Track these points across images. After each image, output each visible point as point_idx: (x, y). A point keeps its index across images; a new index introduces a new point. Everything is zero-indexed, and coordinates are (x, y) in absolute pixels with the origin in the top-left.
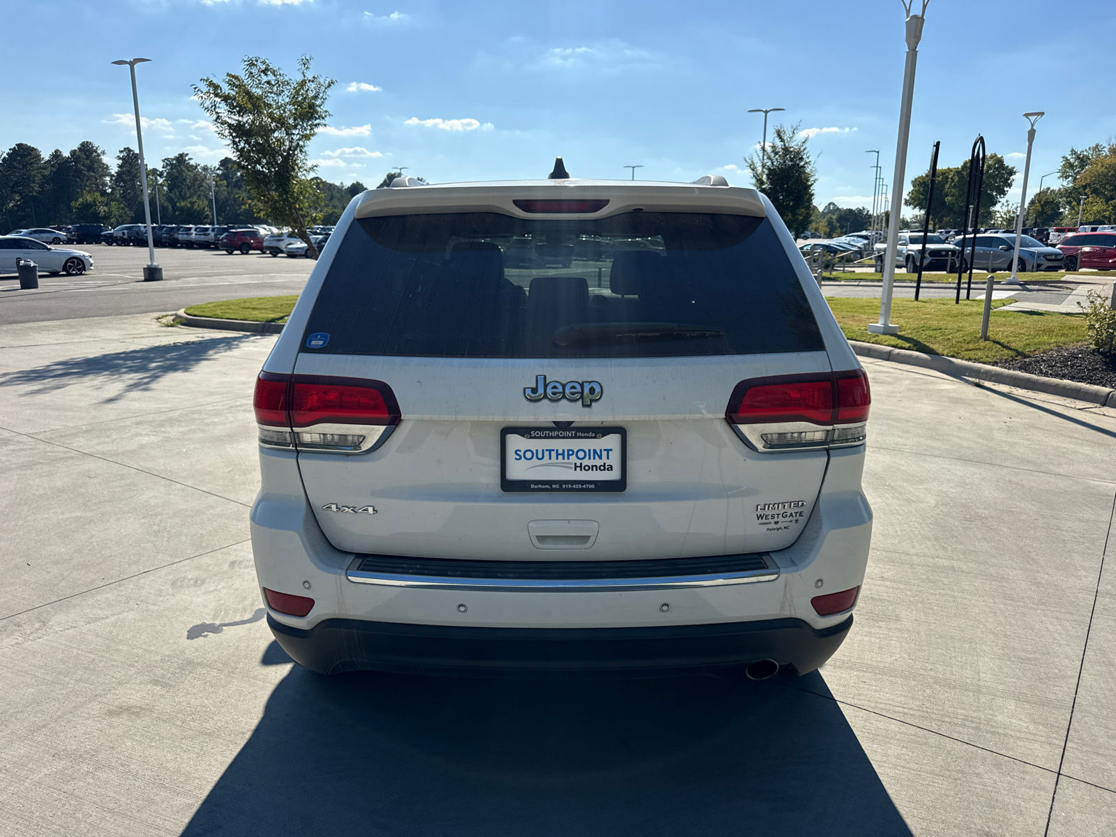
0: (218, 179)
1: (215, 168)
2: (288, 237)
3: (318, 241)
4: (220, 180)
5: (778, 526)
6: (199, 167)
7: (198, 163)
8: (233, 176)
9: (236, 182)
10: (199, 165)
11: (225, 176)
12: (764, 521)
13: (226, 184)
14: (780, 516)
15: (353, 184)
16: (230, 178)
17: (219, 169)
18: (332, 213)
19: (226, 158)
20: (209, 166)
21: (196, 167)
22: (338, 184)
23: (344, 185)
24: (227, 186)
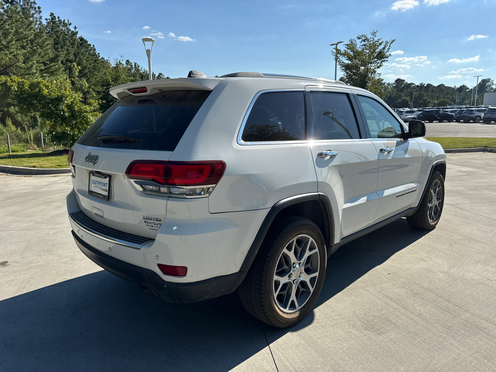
0: (393, 88)
1: (393, 83)
2: (405, 113)
3: (418, 114)
4: (394, 89)
5: (152, 228)
6: (386, 84)
7: (386, 82)
8: (400, 87)
9: (402, 89)
10: (386, 83)
11: (396, 87)
12: (147, 224)
13: (396, 90)
14: (153, 223)
15: (461, 86)
16: (398, 87)
17: (394, 84)
18: (444, 101)
19: (398, 79)
20: (390, 83)
21: (384, 84)
22: (453, 86)
23: (456, 87)
24: (397, 91)
